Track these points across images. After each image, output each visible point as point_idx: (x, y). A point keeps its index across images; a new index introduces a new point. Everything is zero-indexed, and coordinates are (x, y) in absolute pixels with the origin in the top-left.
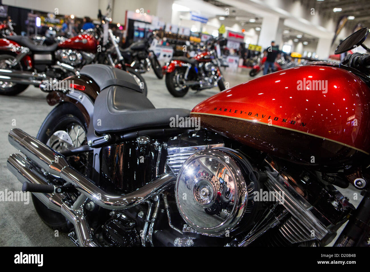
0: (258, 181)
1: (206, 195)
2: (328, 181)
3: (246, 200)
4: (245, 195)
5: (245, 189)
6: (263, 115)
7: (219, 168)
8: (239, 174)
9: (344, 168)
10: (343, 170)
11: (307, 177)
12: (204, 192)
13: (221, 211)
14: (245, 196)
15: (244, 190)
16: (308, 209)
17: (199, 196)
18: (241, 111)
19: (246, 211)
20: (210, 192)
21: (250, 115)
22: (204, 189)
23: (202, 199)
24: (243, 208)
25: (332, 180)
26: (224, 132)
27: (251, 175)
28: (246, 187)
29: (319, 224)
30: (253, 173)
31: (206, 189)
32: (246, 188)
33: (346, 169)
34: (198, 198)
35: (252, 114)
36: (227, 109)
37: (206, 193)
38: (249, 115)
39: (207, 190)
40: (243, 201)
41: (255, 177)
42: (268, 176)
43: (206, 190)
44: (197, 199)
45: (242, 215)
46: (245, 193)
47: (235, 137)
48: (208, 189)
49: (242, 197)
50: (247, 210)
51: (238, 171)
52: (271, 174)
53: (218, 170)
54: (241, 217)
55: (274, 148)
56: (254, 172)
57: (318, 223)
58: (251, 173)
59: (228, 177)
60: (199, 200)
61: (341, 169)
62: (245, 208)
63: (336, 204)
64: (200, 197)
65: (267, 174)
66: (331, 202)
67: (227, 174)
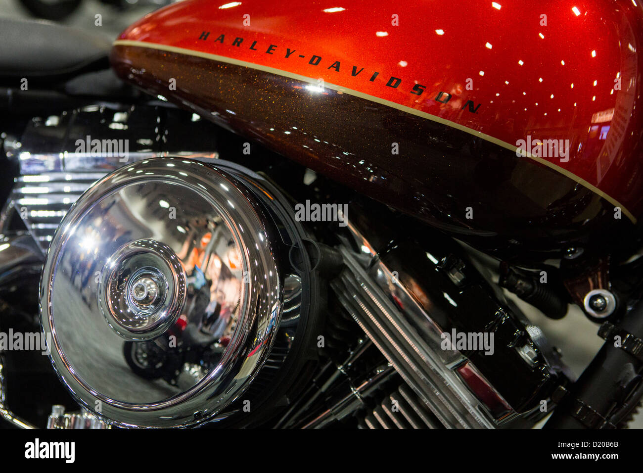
0: (316, 269)
1: (146, 301)
2: (516, 288)
3: (272, 329)
4: (270, 312)
5: (275, 294)
6: (355, 68)
7: (191, 234)
8: (262, 244)
9: (562, 255)
10: (559, 261)
11: (457, 273)
12: (142, 289)
13: (181, 369)
14: (272, 316)
15: (272, 298)
16: (450, 366)
17: (124, 301)
18: (288, 50)
19: (267, 363)
20: (161, 294)
21: (317, 64)
22: (143, 280)
23: (132, 315)
24: (260, 352)
25: (525, 289)
26: (222, 112)
27: (296, 250)
28: (277, 288)
29: (477, 409)
30: (301, 246)
31: (149, 282)
32: (278, 292)
33: (566, 257)
34: (119, 309)
35: (320, 63)
36: (242, 40)
37: (148, 294)
38: (311, 62)
39: (153, 286)
40: (264, 329)
41: (308, 257)
42: (345, 261)
43: (149, 285)
44: (117, 311)
45: (252, 374)
46: (272, 305)
47: (257, 131)
48: (155, 282)
49: (262, 318)
50: (269, 360)
51: (261, 235)
52: (355, 257)
53: (189, 238)
54: (249, 378)
55: (374, 174)
56: (307, 243)
57: (474, 407)
58: (297, 245)
59: (218, 265)
60: (120, 316)
61: (554, 256)
62: (264, 354)
63: (529, 353)
64: (126, 307)
65: (341, 257)
66: (516, 348)
67: (216, 254)
